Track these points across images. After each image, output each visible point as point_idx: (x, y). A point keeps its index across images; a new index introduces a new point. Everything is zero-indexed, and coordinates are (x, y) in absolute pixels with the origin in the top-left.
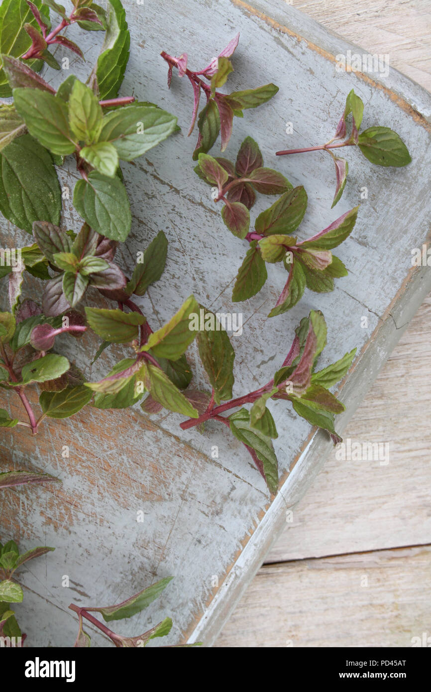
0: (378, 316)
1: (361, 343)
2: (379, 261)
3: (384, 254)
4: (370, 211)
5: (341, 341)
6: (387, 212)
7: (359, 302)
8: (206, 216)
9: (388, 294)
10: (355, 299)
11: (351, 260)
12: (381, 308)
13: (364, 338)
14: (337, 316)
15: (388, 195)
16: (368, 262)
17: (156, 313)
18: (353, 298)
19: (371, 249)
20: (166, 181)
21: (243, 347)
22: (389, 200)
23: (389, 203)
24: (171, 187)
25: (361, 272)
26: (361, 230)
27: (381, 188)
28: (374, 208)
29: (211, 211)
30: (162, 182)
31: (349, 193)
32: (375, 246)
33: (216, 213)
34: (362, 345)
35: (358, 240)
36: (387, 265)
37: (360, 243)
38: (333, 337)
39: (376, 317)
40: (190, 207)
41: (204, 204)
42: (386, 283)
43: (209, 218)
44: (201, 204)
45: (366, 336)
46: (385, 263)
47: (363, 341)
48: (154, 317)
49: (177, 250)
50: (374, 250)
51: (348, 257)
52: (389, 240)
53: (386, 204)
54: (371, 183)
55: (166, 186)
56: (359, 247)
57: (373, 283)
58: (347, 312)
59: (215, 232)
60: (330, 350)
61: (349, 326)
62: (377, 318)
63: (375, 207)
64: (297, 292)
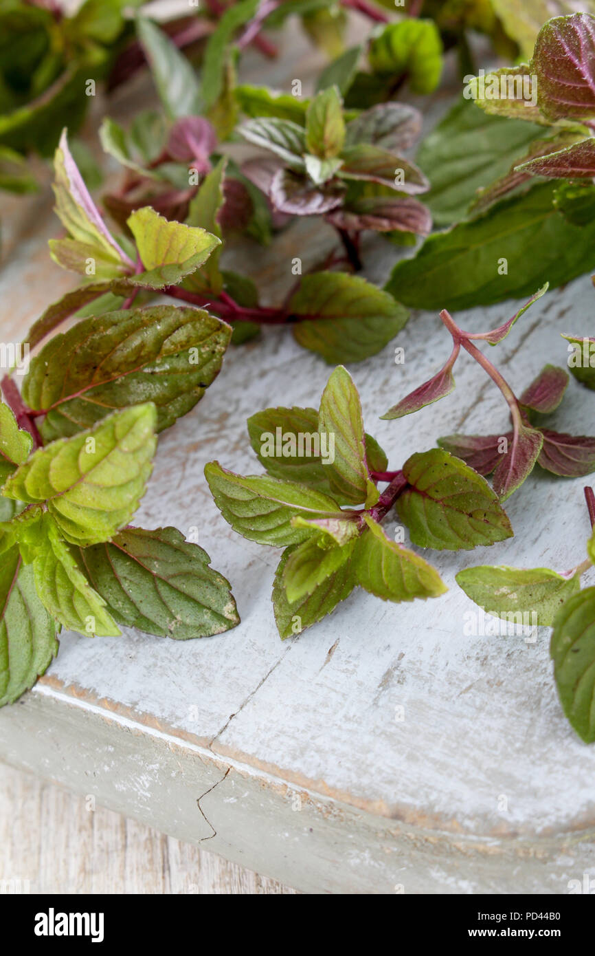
0: (221, 732)
1: (163, 710)
2: (345, 717)
3: (360, 724)
4: (462, 681)
5: (170, 673)
6: (461, 716)
7: (253, 693)
8: (454, 412)
9: (268, 746)
10: (260, 685)
11: (349, 662)
12: (236, 737)
13: (172, 714)
14: (227, 656)
15: (500, 712)
16: (344, 695)
17: (263, 374)
18: (264, 680)
19: (374, 696)
20: (528, 342)
21: (178, 512)
22: (489, 713)
23: (482, 715)
24: (515, 351)
25: (321, 685)
26: (419, 670)
27: (518, 695)
28: (470, 687)
29: (465, 416)
30: (524, 338)
31: (505, 638)
32: (380, 703)
33: (460, 425)
34: (158, 714)
35: (396, 668)
36: (336, 733)
37: (388, 674)
38: (180, 657)
39: (218, 730)
40: (474, 385)
41: (481, 405)
42: (294, 738)
43: (450, 417)
44: (480, 399)
45: (178, 718)
46: (340, 728)
47: (165, 714)
48: (256, 372)
49: (386, 382)
50: (371, 702)
51: (358, 657)
52: (393, 729)
53: (480, 709)
54: (531, 674)
55: (517, 343)
56: (379, 674)
57: (296, 711)
58: (234, 674)
59: (423, 430)
60: (155, 656)
61: (202, 684)
62: (215, 733)
63: (472, 690)
64: (263, 528)
